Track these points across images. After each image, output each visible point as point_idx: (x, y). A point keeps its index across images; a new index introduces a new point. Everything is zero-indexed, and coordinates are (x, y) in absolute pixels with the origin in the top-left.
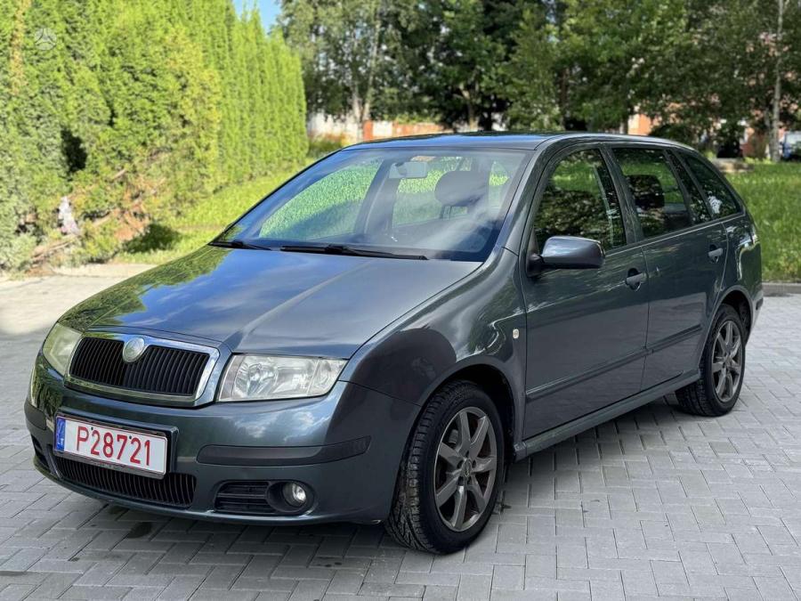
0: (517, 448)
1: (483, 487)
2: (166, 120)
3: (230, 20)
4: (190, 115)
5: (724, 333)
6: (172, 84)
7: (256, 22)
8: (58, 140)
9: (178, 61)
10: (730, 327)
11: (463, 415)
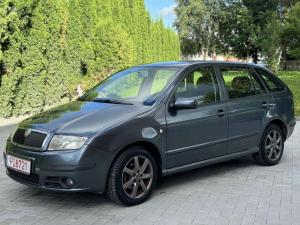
0: (163, 171)
1: (146, 184)
2: (113, 58)
3: (149, 21)
4: (122, 56)
5: (272, 135)
6: (116, 45)
7: (161, 22)
8: (79, 65)
9: (118, 37)
10: (275, 132)
11: (136, 158)
